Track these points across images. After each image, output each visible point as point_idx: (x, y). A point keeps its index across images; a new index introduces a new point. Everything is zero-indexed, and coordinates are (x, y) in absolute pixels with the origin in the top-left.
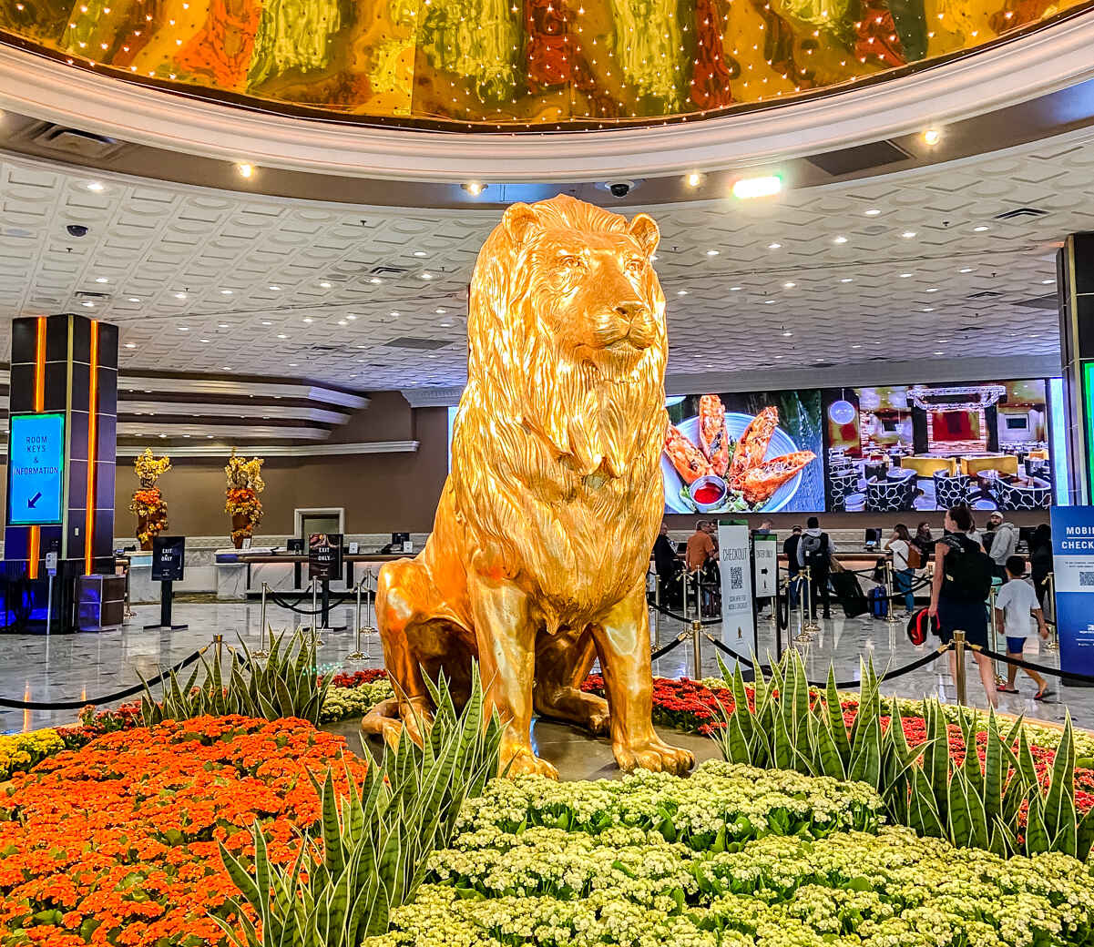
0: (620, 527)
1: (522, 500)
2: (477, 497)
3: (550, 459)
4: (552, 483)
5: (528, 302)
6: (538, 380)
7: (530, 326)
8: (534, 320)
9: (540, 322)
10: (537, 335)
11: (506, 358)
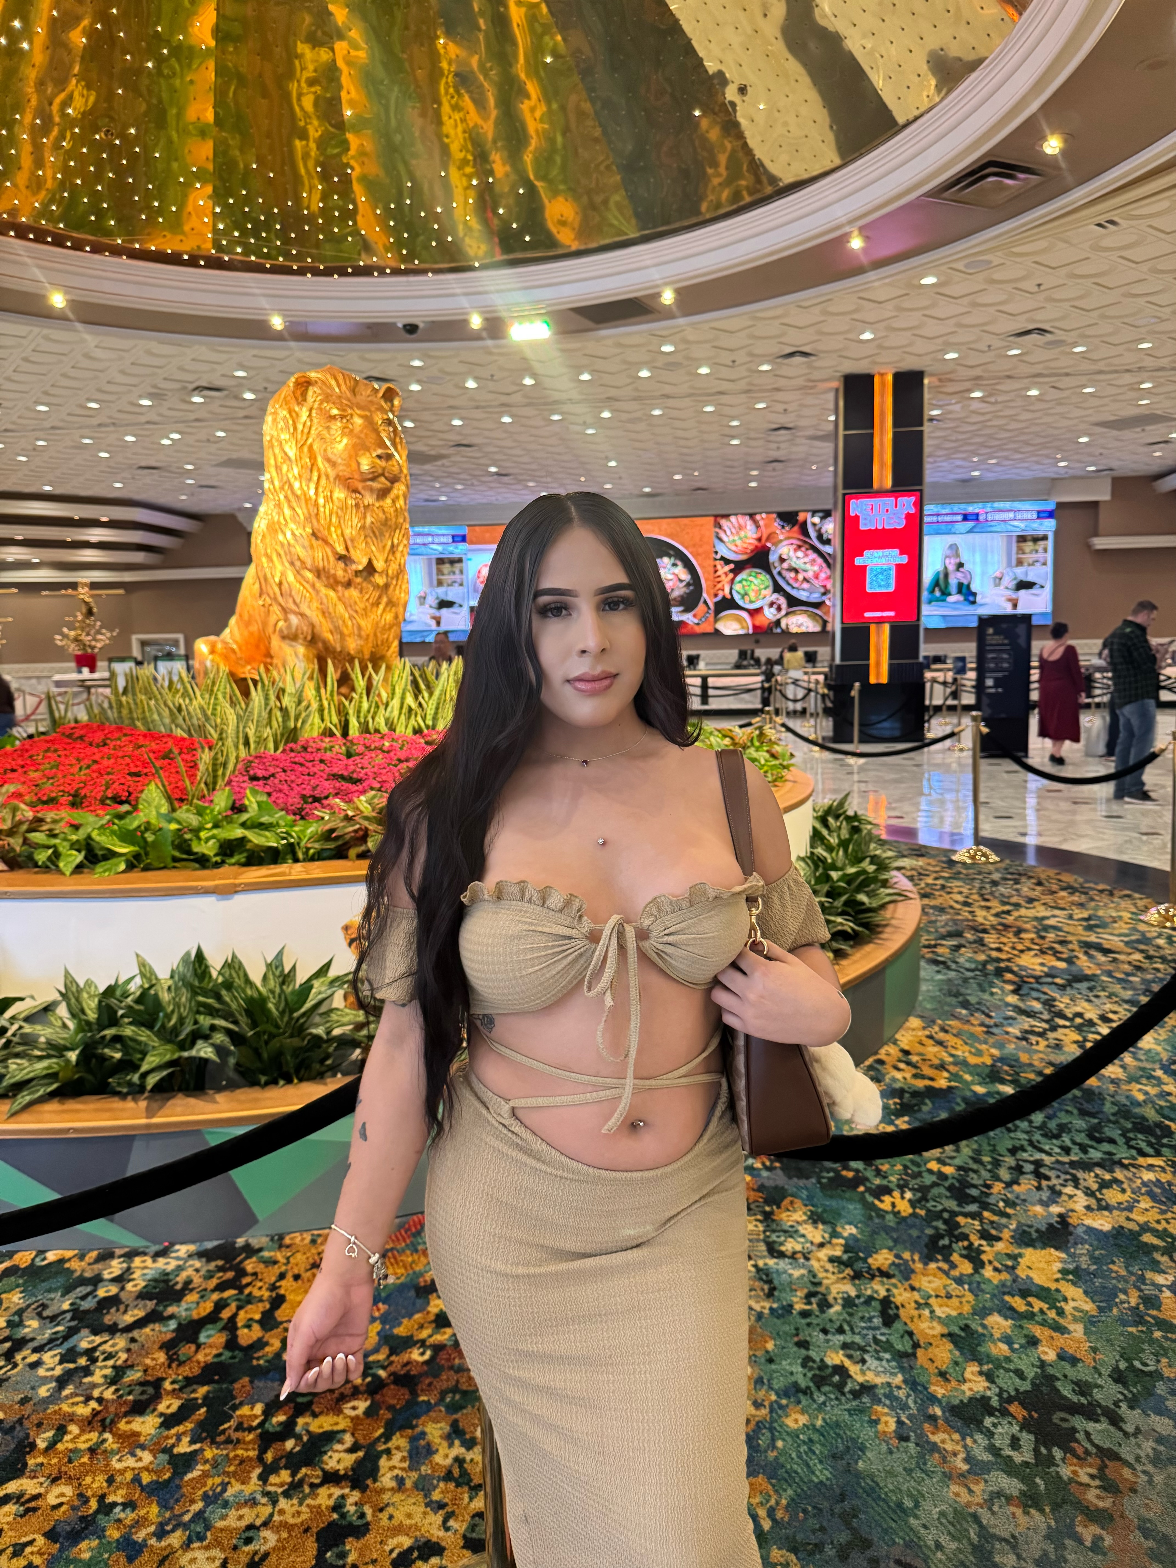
0: (381, 607)
1: (313, 586)
2: (280, 584)
3: (332, 559)
4: (334, 576)
5: (311, 447)
6: (321, 501)
7: (314, 464)
8: (315, 459)
9: (320, 460)
10: (319, 470)
11: (296, 485)
